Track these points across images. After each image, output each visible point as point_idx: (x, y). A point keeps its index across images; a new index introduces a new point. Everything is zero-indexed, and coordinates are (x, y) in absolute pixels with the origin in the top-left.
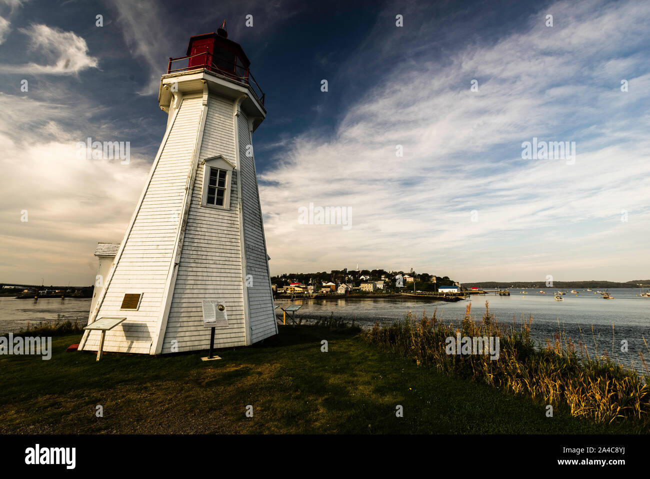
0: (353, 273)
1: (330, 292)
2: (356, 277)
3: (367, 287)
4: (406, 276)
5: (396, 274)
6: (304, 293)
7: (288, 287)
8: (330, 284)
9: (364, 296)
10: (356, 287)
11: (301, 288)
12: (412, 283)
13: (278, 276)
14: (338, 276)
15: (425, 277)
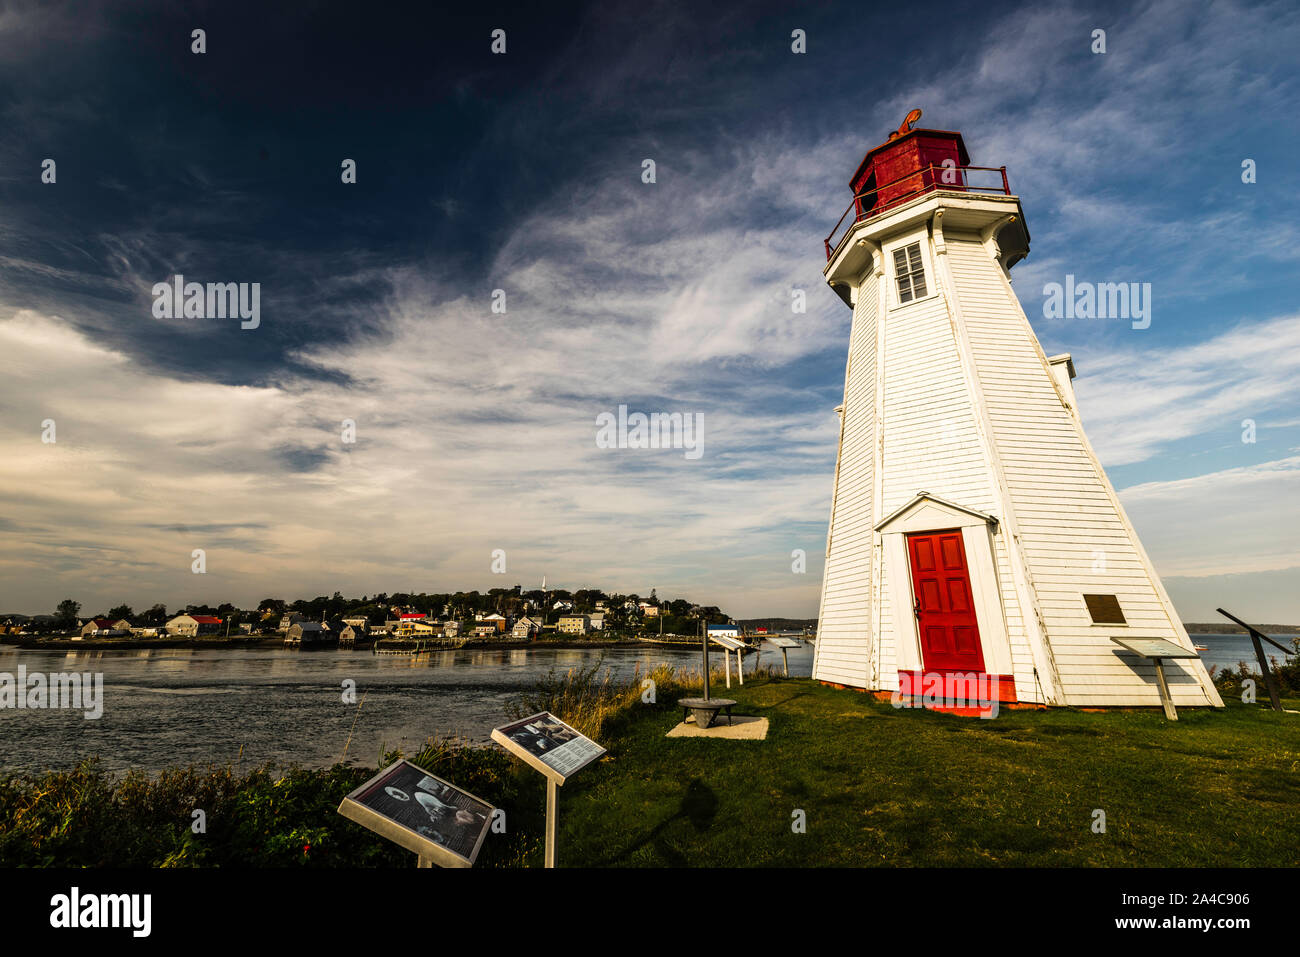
0: (536, 595)
1: (495, 634)
2: (545, 603)
3: (572, 625)
4: (645, 604)
5: (623, 599)
6: (436, 636)
7: (394, 623)
8: (494, 617)
9: (568, 642)
10: (549, 624)
11: (427, 624)
12: (656, 619)
13: (365, 598)
14: (507, 601)
15: (680, 607)
